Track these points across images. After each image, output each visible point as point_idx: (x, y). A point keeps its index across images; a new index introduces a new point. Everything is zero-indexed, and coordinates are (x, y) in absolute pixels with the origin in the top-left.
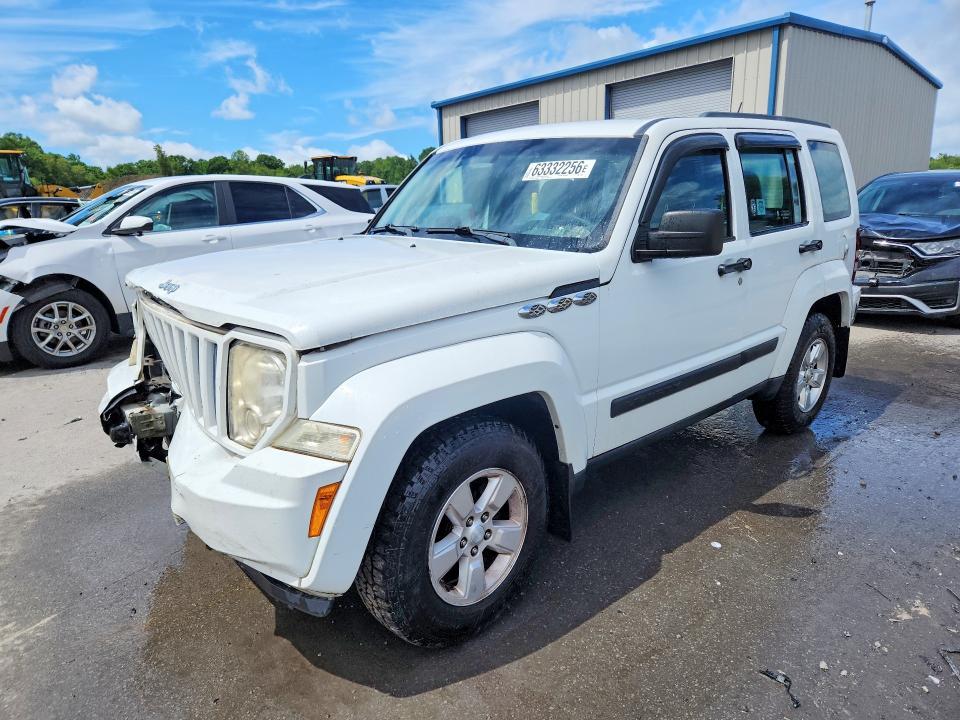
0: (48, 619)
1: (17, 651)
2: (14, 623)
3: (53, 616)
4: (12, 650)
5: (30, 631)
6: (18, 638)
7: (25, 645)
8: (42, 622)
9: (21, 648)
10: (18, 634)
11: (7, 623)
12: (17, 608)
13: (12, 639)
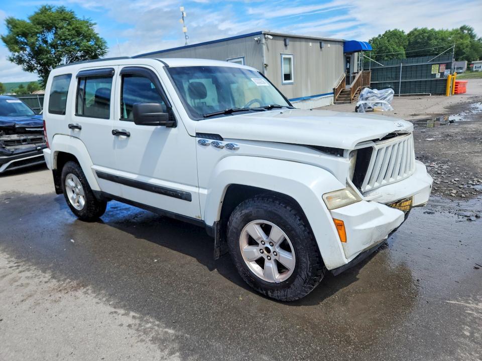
0: (451, 302)
1: (473, 299)
2: (466, 311)
3: (448, 301)
4: (475, 300)
5: (462, 303)
6: (469, 303)
7: (468, 298)
8: (454, 303)
9: (471, 298)
10: (468, 305)
11: (469, 314)
12: (460, 318)
13: (472, 305)
